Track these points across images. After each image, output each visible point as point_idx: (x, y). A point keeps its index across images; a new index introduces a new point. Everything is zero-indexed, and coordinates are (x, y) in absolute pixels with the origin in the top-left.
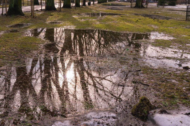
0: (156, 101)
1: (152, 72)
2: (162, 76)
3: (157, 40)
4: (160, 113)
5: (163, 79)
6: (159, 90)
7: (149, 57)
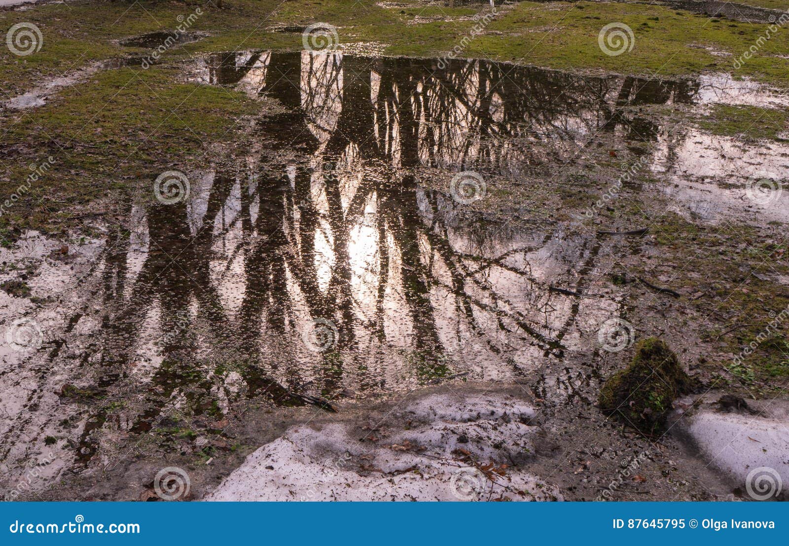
0: (703, 361)
1: (694, 239)
2: (738, 259)
3: (723, 105)
4: (718, 411)
5: (741, 269)
6: (721, 316)
7: (687, 177)
